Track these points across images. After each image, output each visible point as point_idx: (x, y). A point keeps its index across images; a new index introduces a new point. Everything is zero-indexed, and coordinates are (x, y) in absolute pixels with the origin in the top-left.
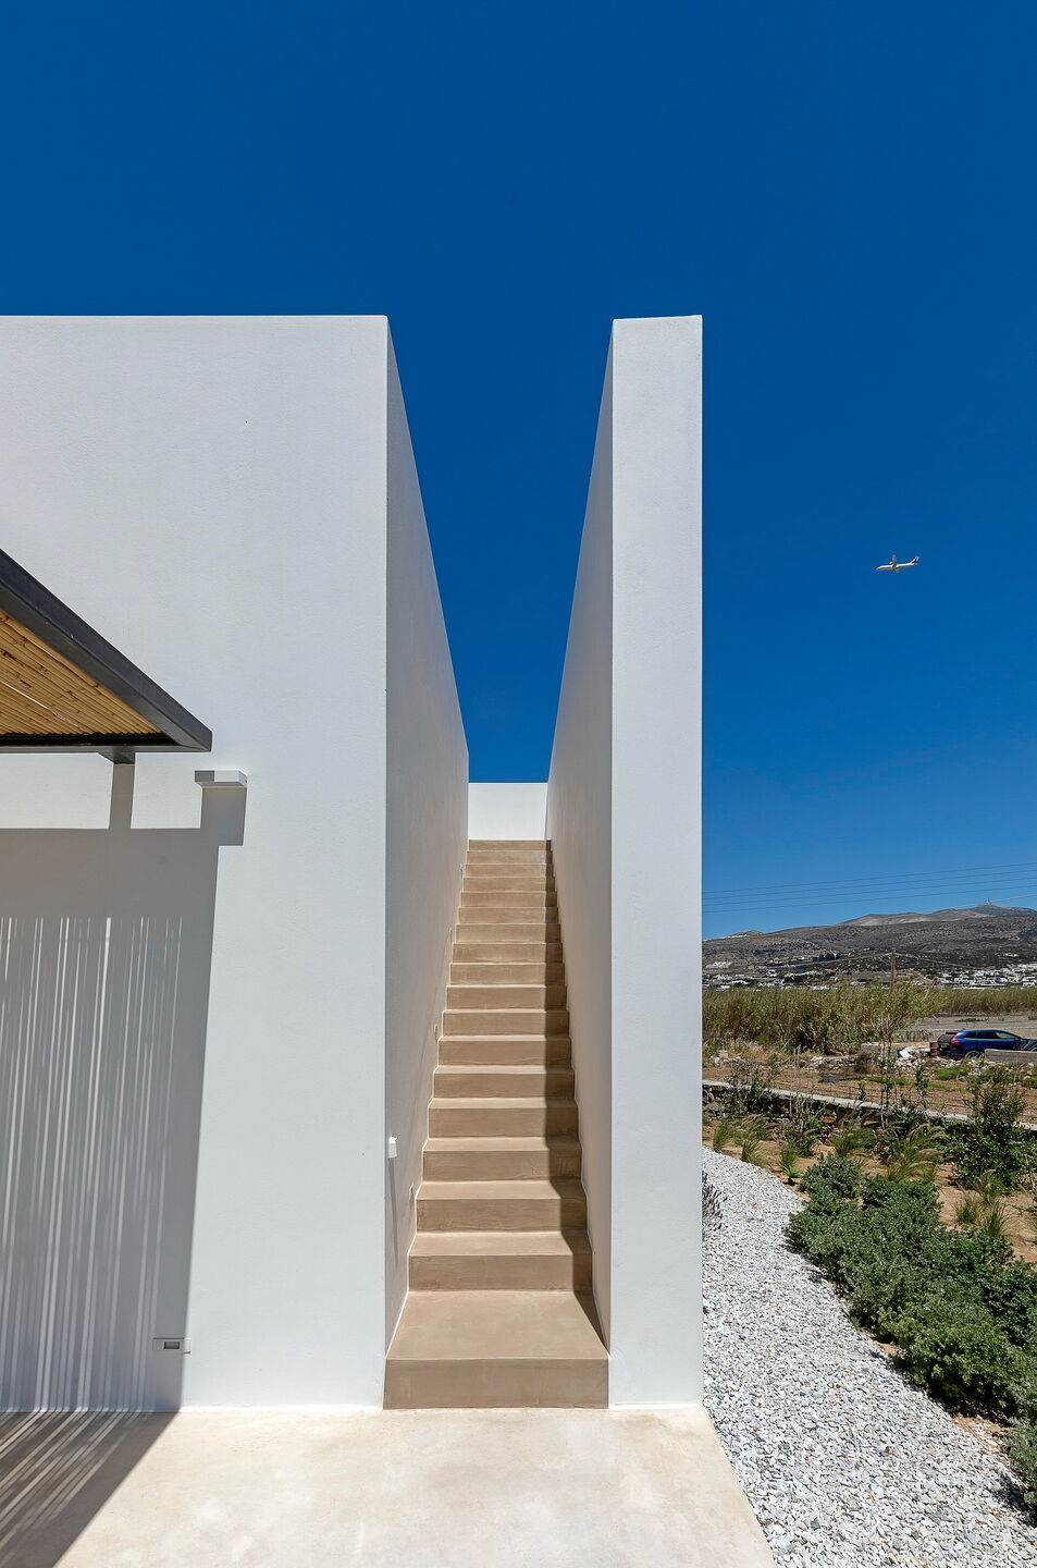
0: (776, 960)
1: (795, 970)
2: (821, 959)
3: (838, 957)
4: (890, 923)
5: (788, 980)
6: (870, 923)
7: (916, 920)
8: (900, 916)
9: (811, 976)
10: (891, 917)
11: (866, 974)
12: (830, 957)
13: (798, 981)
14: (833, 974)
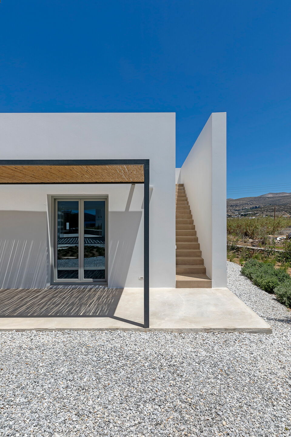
0: (238, 208)
1: (244, 212)
2: (253, 208)
3: (259, 207)
4: (277, 196)
5: (242, 215)
6: (269, 196)
7: (285, 195)
8: (280, 193)
9: (249, 214)
10: (277, 194)
11: (268, 213)
12: (256, 207)
13: (245, 215)
14: (257, 213)
